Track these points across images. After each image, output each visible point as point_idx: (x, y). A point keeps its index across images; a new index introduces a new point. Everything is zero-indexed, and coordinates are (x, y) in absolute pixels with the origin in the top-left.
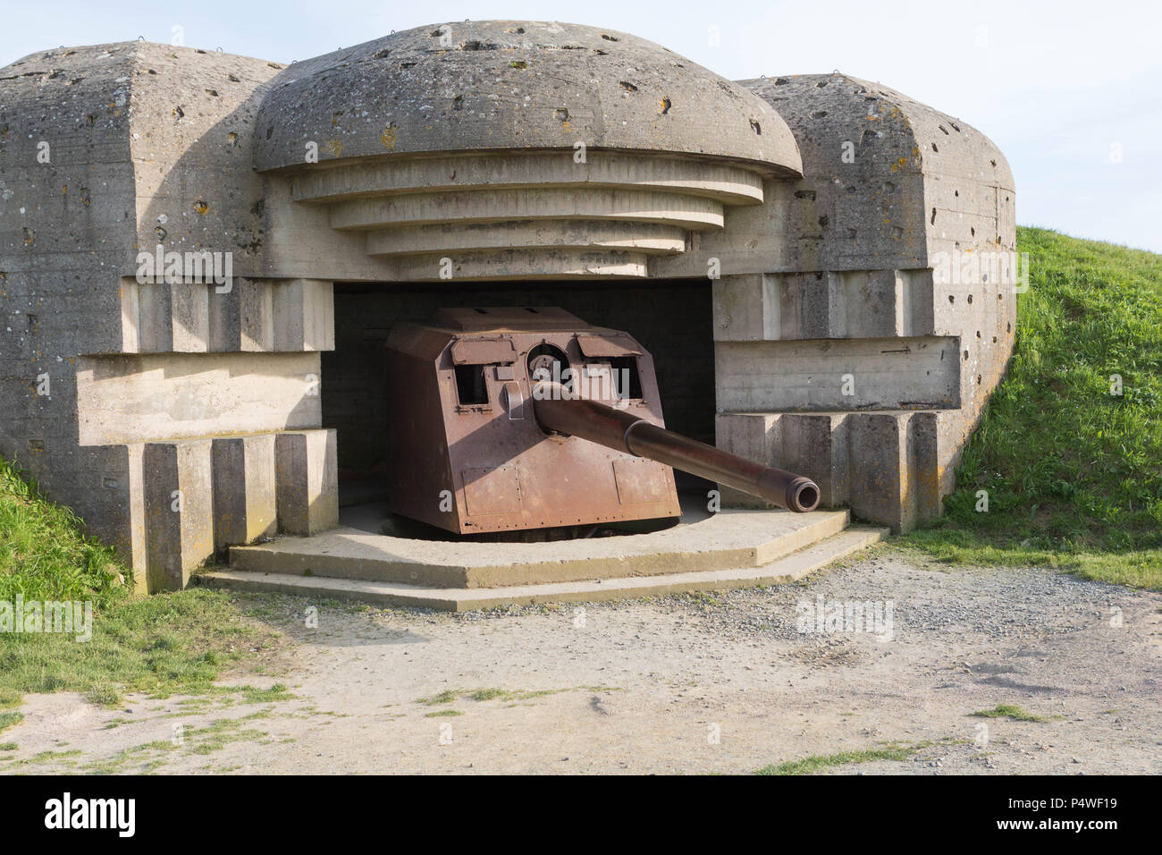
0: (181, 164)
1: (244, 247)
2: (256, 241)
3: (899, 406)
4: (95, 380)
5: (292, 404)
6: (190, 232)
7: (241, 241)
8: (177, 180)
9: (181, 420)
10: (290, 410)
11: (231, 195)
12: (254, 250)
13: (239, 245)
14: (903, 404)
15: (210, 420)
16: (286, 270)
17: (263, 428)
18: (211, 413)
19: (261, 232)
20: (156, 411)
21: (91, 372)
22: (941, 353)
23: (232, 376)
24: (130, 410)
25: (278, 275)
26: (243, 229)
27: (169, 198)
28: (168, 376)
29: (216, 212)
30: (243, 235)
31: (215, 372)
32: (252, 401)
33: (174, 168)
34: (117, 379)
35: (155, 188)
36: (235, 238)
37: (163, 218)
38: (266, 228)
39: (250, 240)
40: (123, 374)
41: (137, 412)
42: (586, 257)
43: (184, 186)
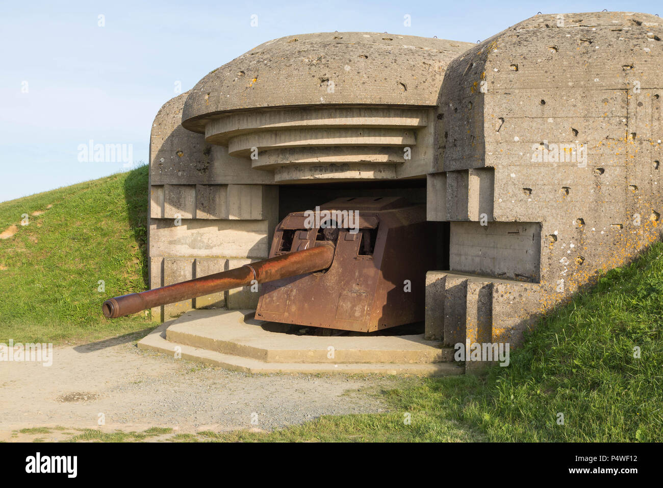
0: (172, 135)
1: (200, 170)
2: (205, 167)
3: (514, 277)
4: (157, 229)
5: (251, 245)
6: (174, 165)
7: (198, 168)
8: (170, 143)
9: (194, 249)
10: (250, 249)
11: (194, 147)
12: (205, 172)
13: (197, 169)
14: (517, 275)
15: (208, 250)
16: (220, 180)
17: (235, 256)
18: (208, 247)
19: (208, 163)
20: (182, 244)
21: (156, 225)
22: (532, 236)
23: (219, 230)
24: (171, 243)
25: (216, 183)
26: (200, 162)
27: (165, 151)
28: (188, 229)
29: (186, 155)
30: (199, 165)
31: (211, 228)
32: (229, 243)
33: (168, 138)
34: (166, 229)
35: (159, 147)
36: (196, 166)
37: (162, 160)
38: (211, 162)
39: (203, 167)
40: (169, 227)
41: (174, 244)
42: (313, 169)
43: (172, 145)
